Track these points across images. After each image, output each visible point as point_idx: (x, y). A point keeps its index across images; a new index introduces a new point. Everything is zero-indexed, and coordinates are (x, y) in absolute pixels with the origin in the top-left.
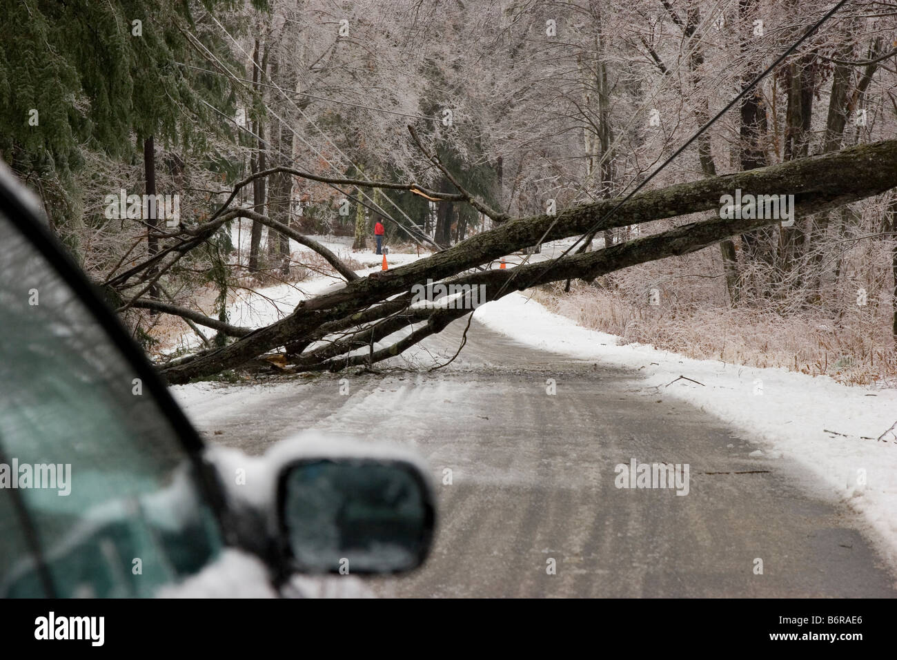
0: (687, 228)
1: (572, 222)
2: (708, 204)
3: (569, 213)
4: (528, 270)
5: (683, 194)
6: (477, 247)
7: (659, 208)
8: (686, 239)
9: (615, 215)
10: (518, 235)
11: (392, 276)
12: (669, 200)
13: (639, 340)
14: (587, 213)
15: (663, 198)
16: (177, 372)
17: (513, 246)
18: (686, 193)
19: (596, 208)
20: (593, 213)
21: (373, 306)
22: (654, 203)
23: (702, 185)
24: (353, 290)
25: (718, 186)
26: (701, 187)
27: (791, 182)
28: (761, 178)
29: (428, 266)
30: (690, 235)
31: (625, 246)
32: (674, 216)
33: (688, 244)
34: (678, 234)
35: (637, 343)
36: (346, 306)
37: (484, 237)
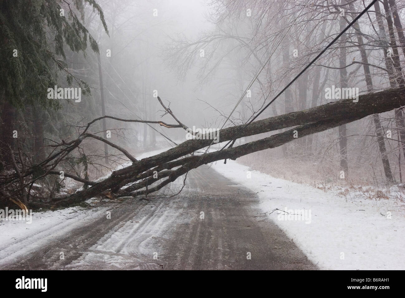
0: (275, 136)
1: (225, 135)
2: (284, 126)
3: (224, 131)
4: (208, 156)
5: (273, 122)
6: (186, 147)
7: (263, 128)
8: (275, 141)
9: (244, 132)
10: (203, 141)
11: (151, 160)
12: (267, 124)
13: (255, 169)
14: (232, 131)
15: (265, 124)
16: (65, 202)
17: (201, 146)
18: (274, 121)
19: (236, 129)
20: (234, 131)
21: (144, 172)
22: (260, 126)
23: (281, 117)
24: (135, 166)
25: (288, 117)
26: (281, 118)
27: (320, 115)
28: (307, 114)
29: (166, 155)
30: (276, 139)
31: (249, 144)
32: (269, 131)
33: (275, 143)
34: (271, 139)
35: (255, 171)
36: (132, 173)
37: (189, 142)
